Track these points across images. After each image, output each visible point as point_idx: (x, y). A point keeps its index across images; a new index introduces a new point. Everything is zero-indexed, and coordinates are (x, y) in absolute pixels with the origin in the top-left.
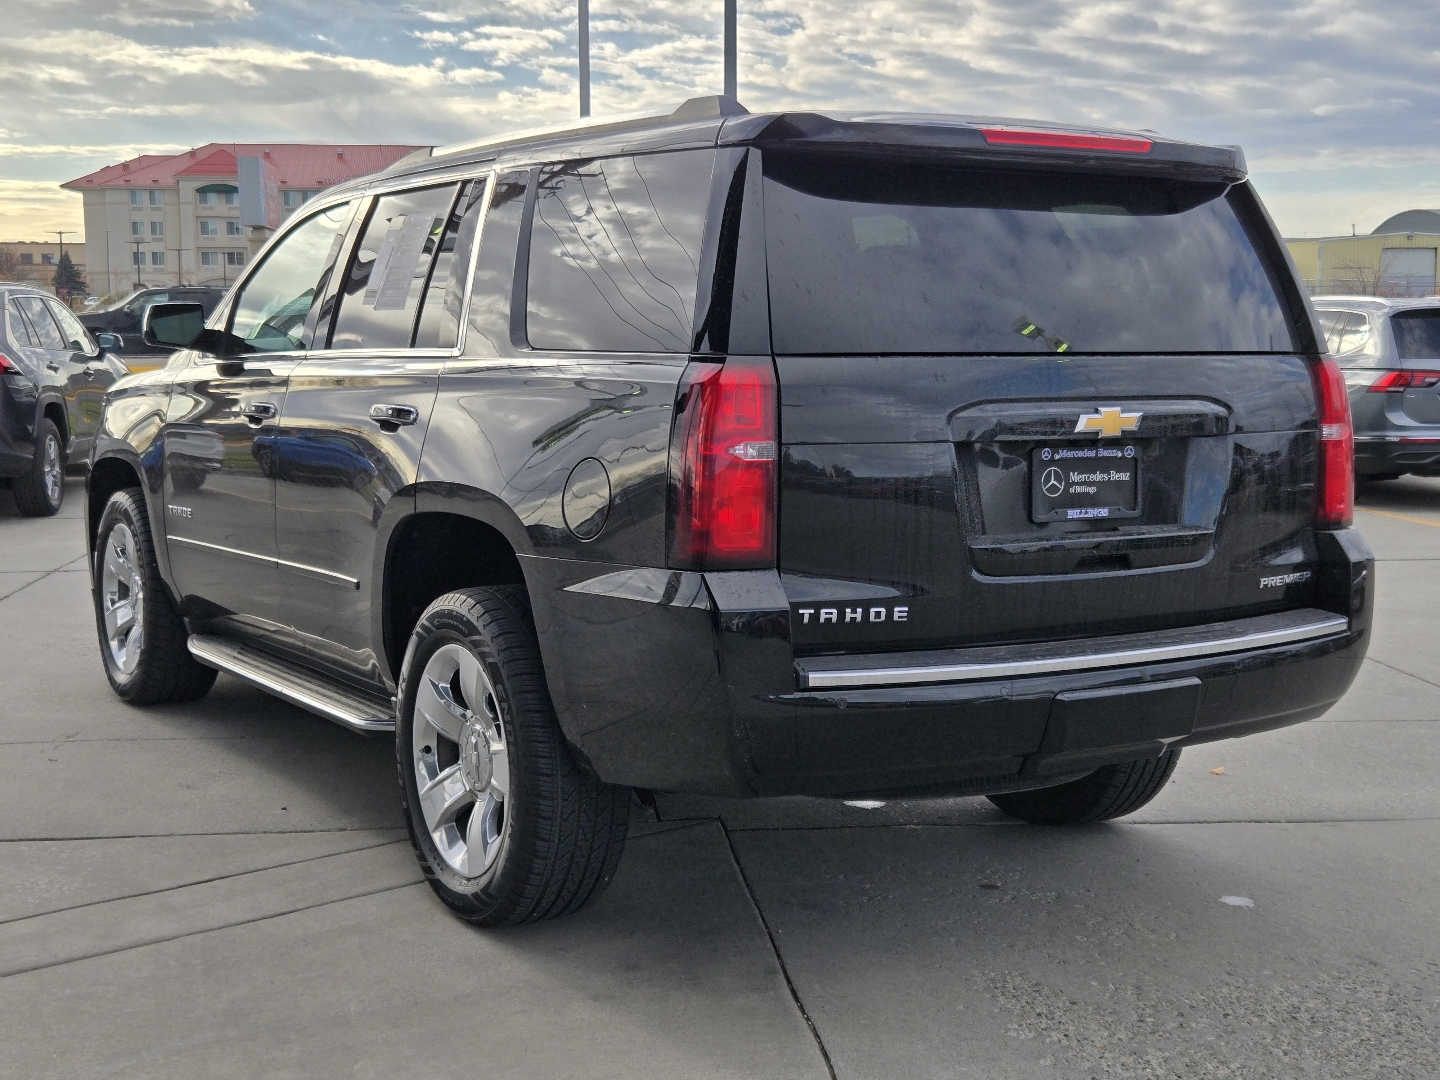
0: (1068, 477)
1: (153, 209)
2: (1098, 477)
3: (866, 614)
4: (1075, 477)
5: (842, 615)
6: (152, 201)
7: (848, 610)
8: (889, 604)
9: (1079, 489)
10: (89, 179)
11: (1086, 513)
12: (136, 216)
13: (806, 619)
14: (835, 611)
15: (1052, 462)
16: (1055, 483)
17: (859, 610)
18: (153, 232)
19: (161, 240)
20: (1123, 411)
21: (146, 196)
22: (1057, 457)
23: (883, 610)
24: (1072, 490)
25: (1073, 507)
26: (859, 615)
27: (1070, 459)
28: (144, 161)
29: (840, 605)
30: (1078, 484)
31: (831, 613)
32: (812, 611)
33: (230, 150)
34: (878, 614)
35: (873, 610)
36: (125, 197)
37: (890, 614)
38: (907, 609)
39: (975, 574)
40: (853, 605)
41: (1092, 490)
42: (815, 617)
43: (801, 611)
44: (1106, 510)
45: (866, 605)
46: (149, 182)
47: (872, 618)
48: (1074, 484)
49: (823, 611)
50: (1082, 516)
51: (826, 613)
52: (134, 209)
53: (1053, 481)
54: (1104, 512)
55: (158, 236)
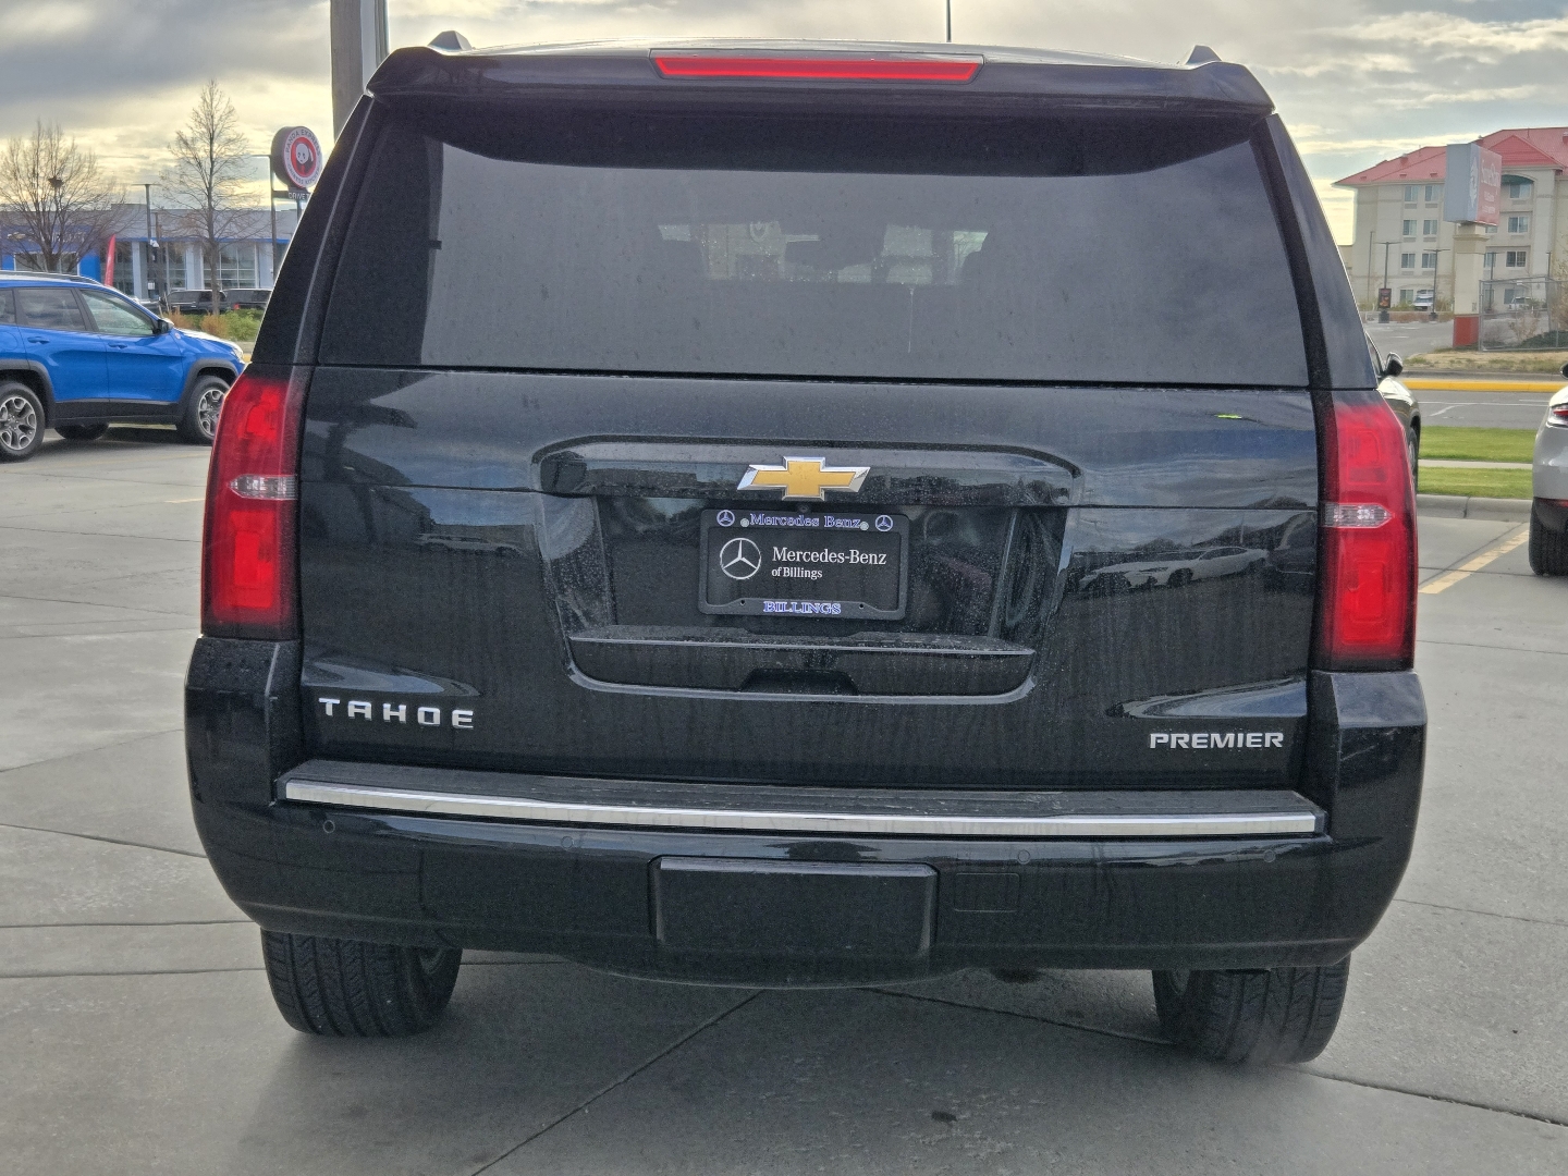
0: (768, 554)
1: (1428, 206)
2: (828, 556)
3: (412, 714)
4: (781, 554)
5: (378, 711)
6: (1428, 198)
7: (387, 706)
8: (447, 706)
9: (789, 572)
10: (1363, 176)
11: (799, 607)
12: (1409, 214)
13: (329, 711)
14: (368, 705)
15: (737, 530)
16: (744, 560)
17: (403, 708)
18: (1426, 231)
19: (1433, 240)
20: (828, 464)
21: (1422, 193)
22: (745, 523)
23: (436, 711)
24: (776, 572)
25: (776, 596)
26: (402, 713)
27: (770, 528)
28: (1426, 153)
29: (377, 699)
30: (787, 564)
31: (363, 707)
32: (338, 702)
33: (1524, 137)
34: (429, 716)
35: (422, 710)
36: (1399, 194)
37: (446, 717)
38: (471, 713)
39: (578, 678)
40: (396, 700)
41: (815, 575)
42: (341, 710)
43: (321, 700)
44: (838, 605)
45: (414, 701)
46: (1427, 177)
47: (421, 719)
48: (780, 563)
49: (352, 703)
50: (791, 610)
51: (356, 707)
52: (1407, 207)
53: (739, 558)
54: (834, 608)
55: (1431, 235)
